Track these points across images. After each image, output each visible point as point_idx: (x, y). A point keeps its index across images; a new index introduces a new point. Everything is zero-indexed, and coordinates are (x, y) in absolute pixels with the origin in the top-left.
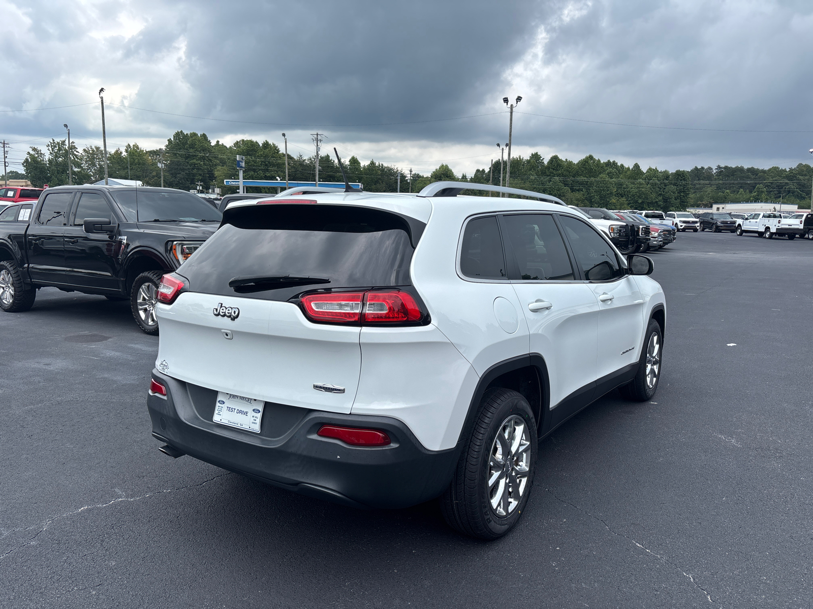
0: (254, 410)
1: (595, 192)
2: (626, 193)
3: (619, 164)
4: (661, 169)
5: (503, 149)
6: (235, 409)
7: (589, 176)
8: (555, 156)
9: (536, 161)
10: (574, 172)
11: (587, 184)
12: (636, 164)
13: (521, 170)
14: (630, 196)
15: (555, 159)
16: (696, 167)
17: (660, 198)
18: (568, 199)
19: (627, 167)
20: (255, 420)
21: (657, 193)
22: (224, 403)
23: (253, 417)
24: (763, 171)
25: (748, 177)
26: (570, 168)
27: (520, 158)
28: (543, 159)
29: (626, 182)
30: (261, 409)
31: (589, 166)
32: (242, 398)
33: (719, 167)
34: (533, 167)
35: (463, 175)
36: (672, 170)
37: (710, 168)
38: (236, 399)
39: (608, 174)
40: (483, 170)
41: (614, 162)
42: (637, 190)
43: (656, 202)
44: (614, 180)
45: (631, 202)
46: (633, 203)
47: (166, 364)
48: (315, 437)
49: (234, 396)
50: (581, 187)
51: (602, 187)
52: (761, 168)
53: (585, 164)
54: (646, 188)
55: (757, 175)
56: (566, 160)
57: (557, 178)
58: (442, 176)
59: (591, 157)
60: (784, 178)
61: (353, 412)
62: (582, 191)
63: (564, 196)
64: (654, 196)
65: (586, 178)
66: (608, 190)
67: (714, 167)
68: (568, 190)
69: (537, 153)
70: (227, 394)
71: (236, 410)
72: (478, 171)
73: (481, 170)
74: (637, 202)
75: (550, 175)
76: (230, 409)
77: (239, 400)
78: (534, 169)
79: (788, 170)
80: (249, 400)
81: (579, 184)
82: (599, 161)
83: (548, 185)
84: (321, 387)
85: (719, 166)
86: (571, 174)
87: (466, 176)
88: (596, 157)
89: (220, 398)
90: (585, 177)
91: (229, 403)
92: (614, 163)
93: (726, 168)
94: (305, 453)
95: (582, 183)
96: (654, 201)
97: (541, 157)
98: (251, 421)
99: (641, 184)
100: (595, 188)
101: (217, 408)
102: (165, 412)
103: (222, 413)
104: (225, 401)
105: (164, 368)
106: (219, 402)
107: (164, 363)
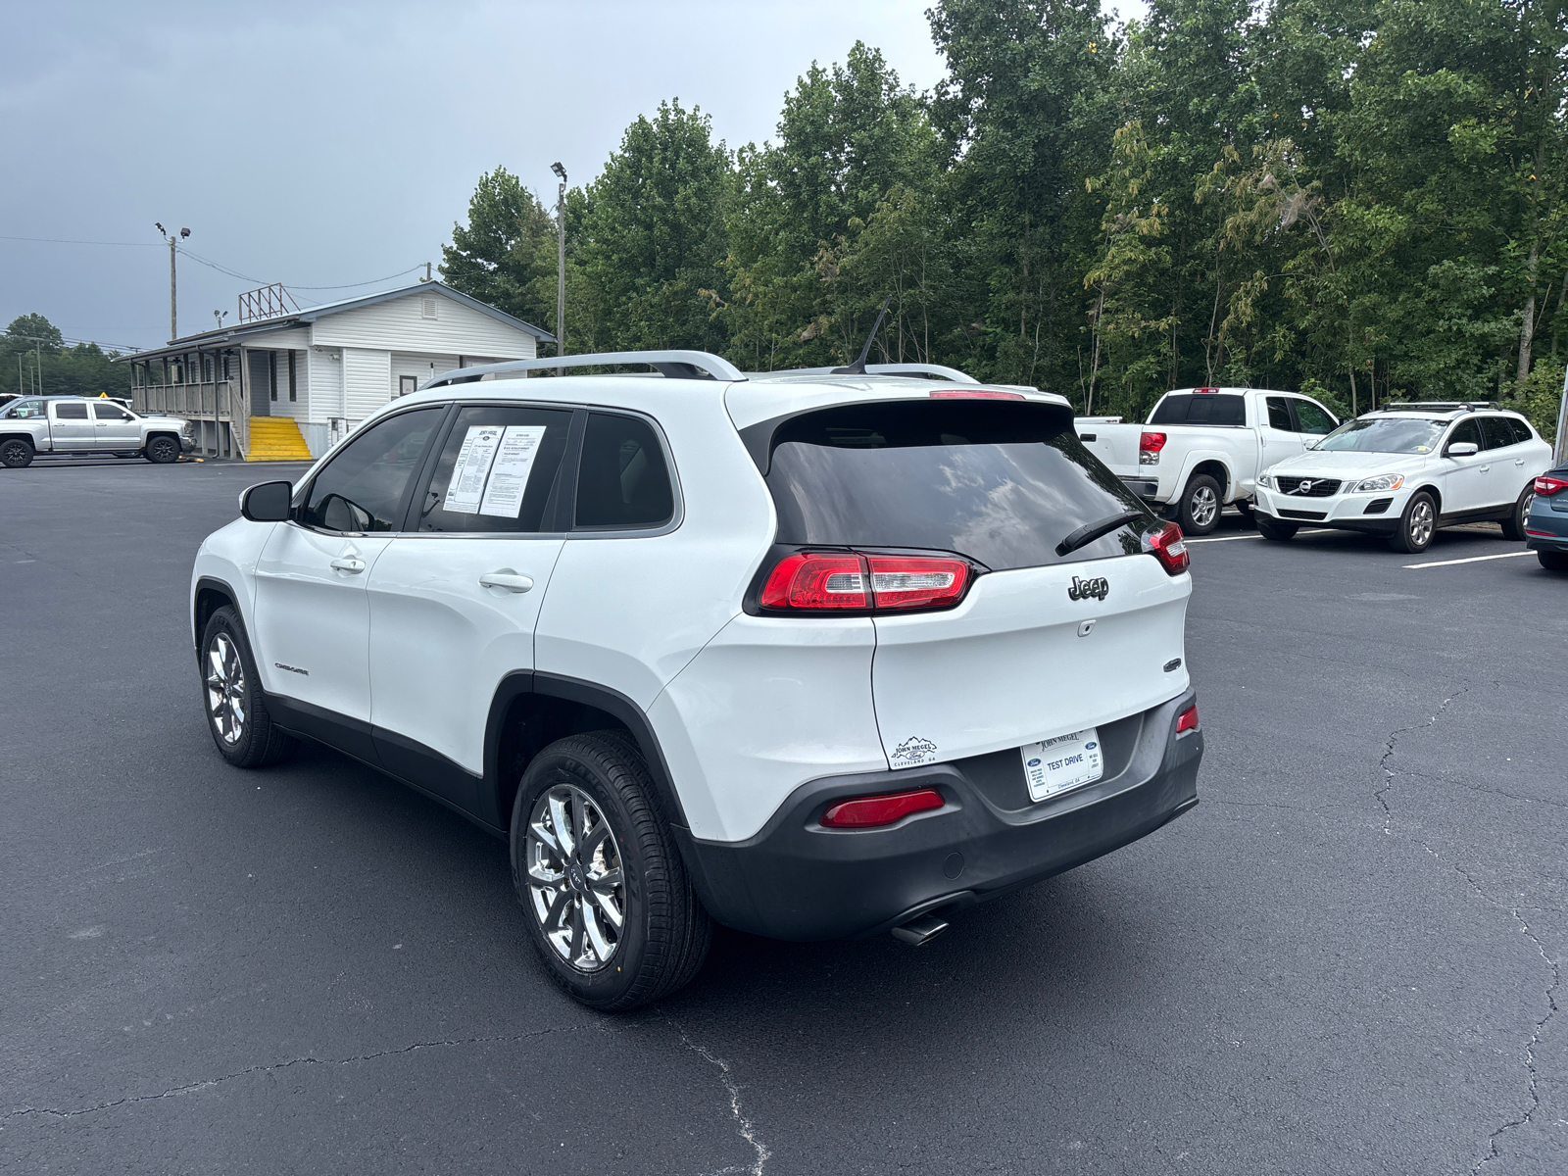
0: (1087, 747)
6: (1061, 761)
20: (1095, 760)
22: (1039, 761)
23: (1090, 757)
30: (1095, 739)
32: (1062, 738)
38: (1055, 745)
47: (923, 743)
48: (1178, 737)
49: (1050, 742)
70: (1038, 743)
71: (1063, 762)
76: (1053, 766)
77: (1059, 744)
80: (1073, 736)
89: (1027, 758)
91: (1047, 757)
94: (1179, 763)
98: (1089, 765)
101: (1031, 778)
102: (963, 836)
103: (1043, 780)
104: (1039, 758)
105: (919, 753)
106: (1029, 764)
107: (911, 744)
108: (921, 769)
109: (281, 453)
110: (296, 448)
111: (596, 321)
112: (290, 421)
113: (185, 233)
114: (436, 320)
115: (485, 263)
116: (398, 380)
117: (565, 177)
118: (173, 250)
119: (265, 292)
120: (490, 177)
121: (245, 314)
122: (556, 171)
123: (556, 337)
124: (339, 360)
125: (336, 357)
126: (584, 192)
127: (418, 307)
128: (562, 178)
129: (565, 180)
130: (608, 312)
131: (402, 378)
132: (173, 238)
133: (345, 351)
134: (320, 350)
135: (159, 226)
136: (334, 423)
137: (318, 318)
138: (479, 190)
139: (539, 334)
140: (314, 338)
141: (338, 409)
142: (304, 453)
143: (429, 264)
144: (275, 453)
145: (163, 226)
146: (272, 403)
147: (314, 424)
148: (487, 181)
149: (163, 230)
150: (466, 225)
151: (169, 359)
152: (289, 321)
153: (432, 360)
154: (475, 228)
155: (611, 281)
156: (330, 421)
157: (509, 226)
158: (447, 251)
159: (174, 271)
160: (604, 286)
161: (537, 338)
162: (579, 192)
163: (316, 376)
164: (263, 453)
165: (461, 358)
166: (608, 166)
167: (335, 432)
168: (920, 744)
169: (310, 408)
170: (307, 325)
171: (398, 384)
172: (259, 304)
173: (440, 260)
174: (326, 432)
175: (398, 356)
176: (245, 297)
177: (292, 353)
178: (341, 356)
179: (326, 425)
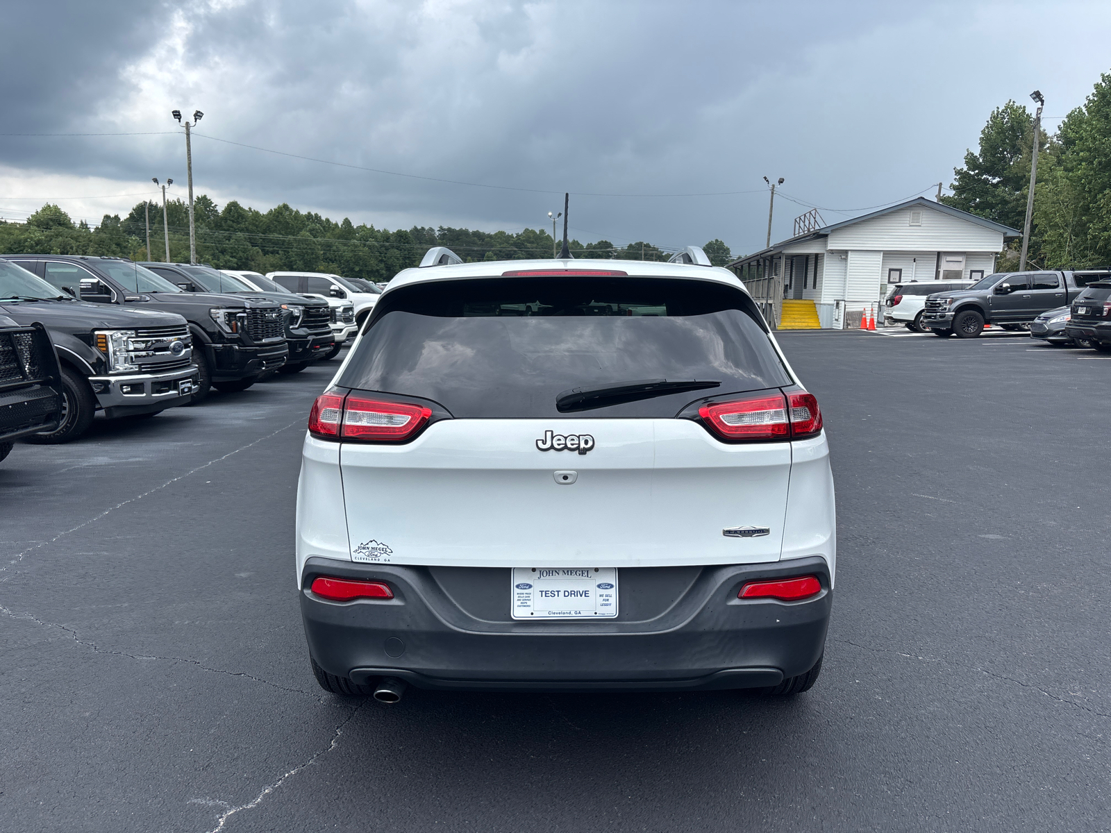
0: (599, 586)
1: (295, 255)
2: (337, 257)
3: (323, 218)
4: (379, 227)
5: (164, 187)
6: (558, 592)
7: (286, 233)
8: (233, 203)
9: (206, 208)
10: (264, 227)
11: (283, 244)
12: (347, 219)
13: (183, 219)
14: (342, 261)
15: (233, 208)
16: (416, 228)
17: (382, 265)
18: (259, 265)
19: (334, 222)
20: (608, 600)
21: (377, 258)
22: (530, 586)
23: (601, 596)
24: (489, 236)
25: (474, 243)
26: (257, 221)
27: (179, 202)
28: (216, 205)
29: (337, 243)
30: (613, 579)
31: (283, 219)
32: (568, 571)
33: (441, 229)
34: (201, 216)
35: (82, 222)
36: (392, 230)
37: (431, 229)
38: (557, 576)
39: (311, 231)
40: (117, 218)
41: (316, 215)
42: (351, 255)
43: (377, 271)
44: (319, 239)
45: (346, 270)
46: (348, 272)
47: (381, 546)
48: (736, 602)
49: (549, 571)
50: (275, 248)
51: (304, 249)
52: (487, 232)
53: (278, 217)
54: (363, 252)
55: (483, 240)
56: (250, 209)
57: (239, 234)
58: (51, 223)
59: (286, 207)
60: (512, 245)
61: (783, 557)
62: (278, 253)
63: (253, 260)
64: (373, 262)
65: (281, 236)
66: (312, 254)
67: (436, 229)
68: (258, 252)
69: (205, 196)
70: (534, 570)
71: (561, 594)
72: (107, 217)
73: (112, 216)
74: (352, 270)
75: (228, 230)
76: (545, 593)
77: (562, 575)
78: (202, 220)
79: (515, 236)
80: (584, 572)
81: (273, 243)
82: (297, 212)
83: (227, 244)
84: (736, 532)
85: (441, 227)
86: (259, 229)
87: (86, 225)
88: (293, 207)
89: (516, 580)
90: (281, 234)
91: (540, 584)
92: (317, 217)
93: (449, 230)
94: (727, 627)
95: (276, 243)
96: (374, 269)
97: (211, 203)
98: (598, 603)
99: (356, 246)
100: (296, 250)
101: (516, 598)
102: (403, 626)
103: (529, 603)
104: (532, 584)
105: (376, 553)
106: (518, 586)
107: (371, 545)
108: (377, 566)
109: (800, 324)
110: (812, 321)
111: (1075, 216)
112: (811, 302)
113: (781, 181)
114: (920, 226)
115: (990, 178)
116: (888, 272)
117: (1042, 102)
118: (772, 193)
119: (808, 215)
120: (1000, 110)
121: (797, 232)
122: (1034, 99)
123: (1023, 233)
124: (846, 259)
125: (843, 257)
126: (1084, 110)
127: (907, 218)
128: (1040, 103)
129: (1042, 105)
130: (1086, 210)
131: (891, 270)
132: (773, 186)
133: (850, 253)
134: (833, 253)
135: (765, 178)
136: (838, 304)
137: (832, 231)
138: (990, 122)
139: (1005, 230)
140: (829, 245)
141: (842, 294)
142: (816, 325)
143: (941, 184)
144: (797, 324)
145: (768, 178)
146: (804, 290)
147: (825, 304)
148: (997, 114)
149: (767, 181)
150: (977, 151)
151: (751, 264)
152: (814, 234)
153: (915, 256)
154: (984, 153)
155: (1090, 183)
156: (835, 302)
157: (1013, 146)
158: (958, 172)
159: (772, 207)
160: (1085, 187)
161: (1005, 234)
162: (1080, 110)
163: (829, 271)
164: (789, 324)
165: (939, 254)
166: (1097, 86)
167: (837, 310)
168: (379, 547)
169: (823, 293)
170: (826, 236)
171: (888, 275)
172: (804, 222)
173: (953, 179)
174: (832, 310)
175: (888, 255)
176: (798, 220)
177: (817, 255)
178: (847, 256)
179: (833, 305)
